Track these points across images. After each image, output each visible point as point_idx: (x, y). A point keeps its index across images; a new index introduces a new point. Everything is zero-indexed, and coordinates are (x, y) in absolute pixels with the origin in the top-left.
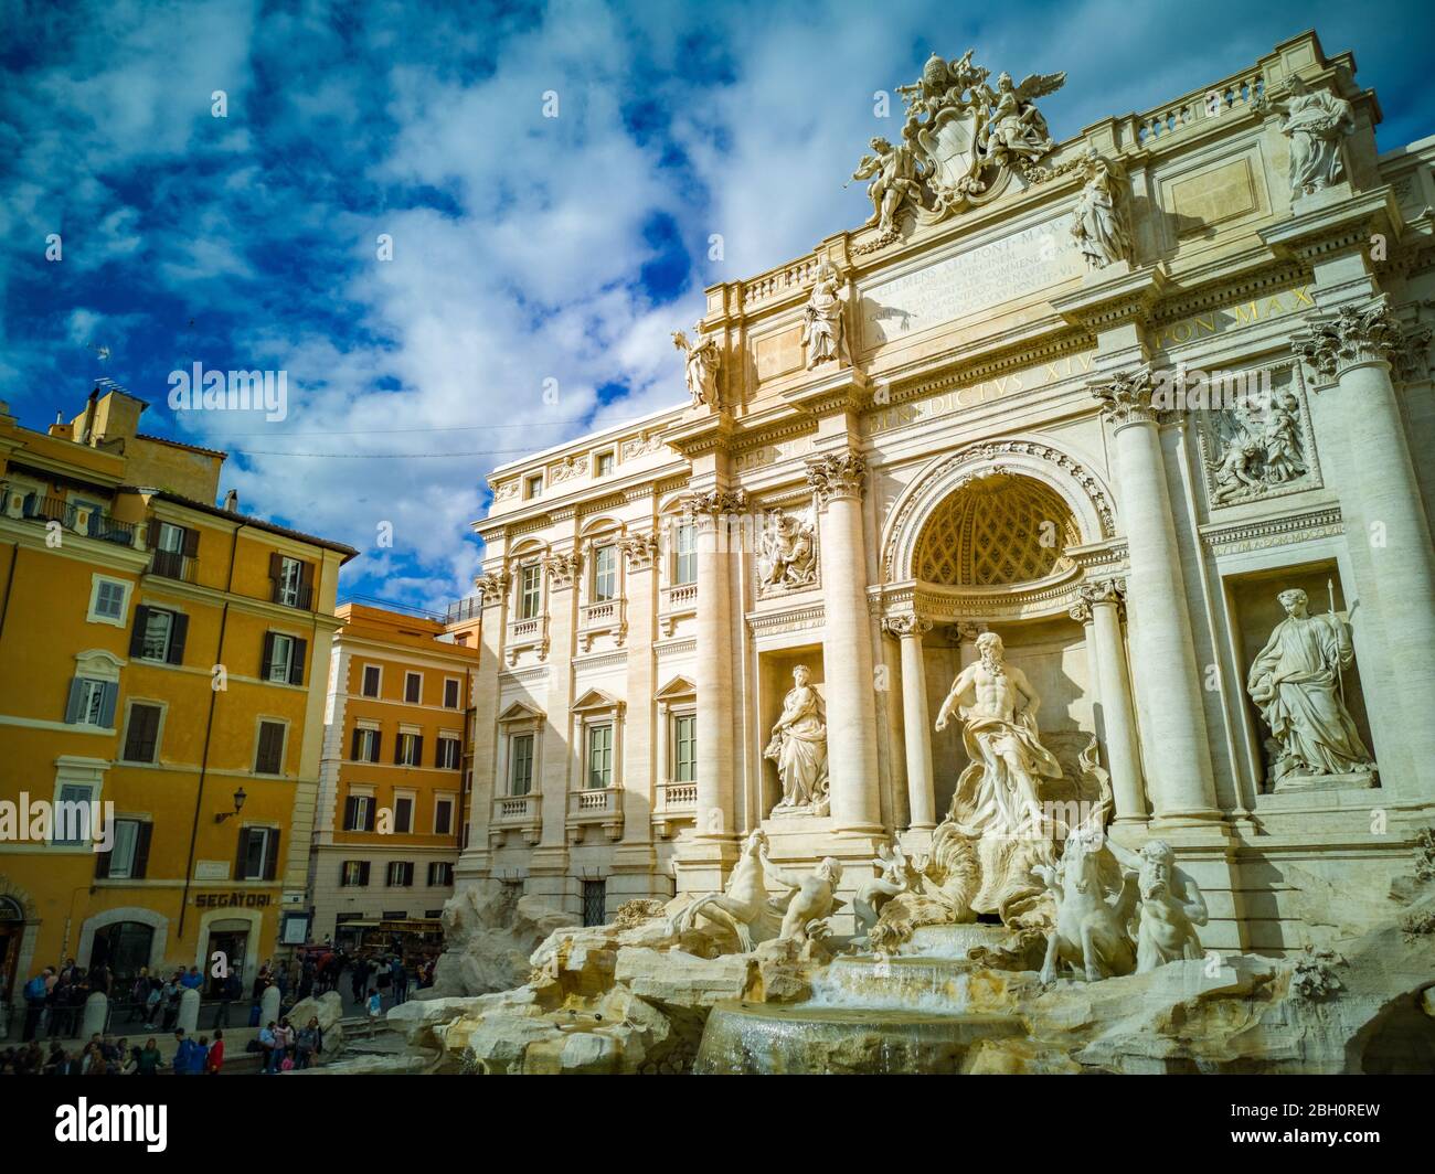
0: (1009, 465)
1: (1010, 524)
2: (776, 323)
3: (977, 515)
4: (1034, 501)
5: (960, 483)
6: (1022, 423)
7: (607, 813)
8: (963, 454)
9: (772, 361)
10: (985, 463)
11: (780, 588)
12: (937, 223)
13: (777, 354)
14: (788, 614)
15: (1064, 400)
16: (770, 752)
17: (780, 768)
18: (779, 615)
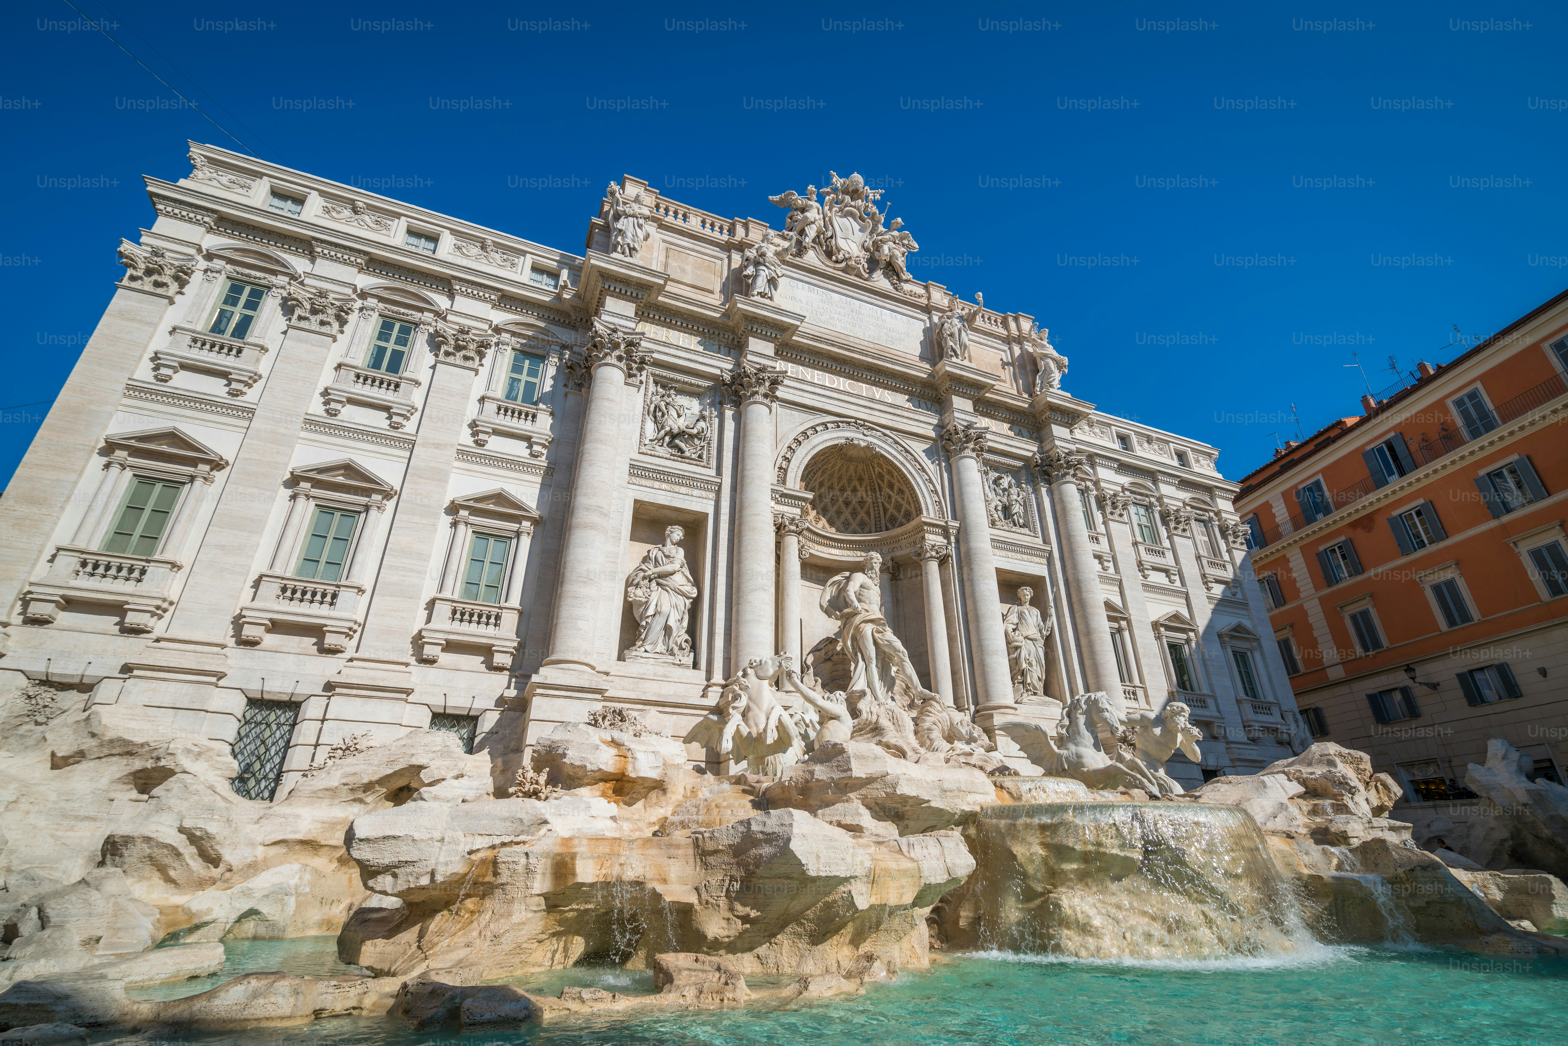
0: (881, 448)
1: (831, 488)
2: (691, 246)
3: (820, 472)
4: (861, 480)
5: (843, 441)
6: (890, 424)
7: (334, 613)
8: (849, 423)
9: (683, 271)
10: (862, 437)
11: (664, 451)
12: (834, 268)
13: (689, 268)
14: (679, 476)
15: (916, 423)
16: (638, 594)
17: (651, 612)
18: (669, 474)
